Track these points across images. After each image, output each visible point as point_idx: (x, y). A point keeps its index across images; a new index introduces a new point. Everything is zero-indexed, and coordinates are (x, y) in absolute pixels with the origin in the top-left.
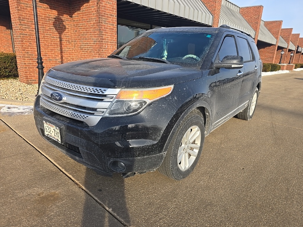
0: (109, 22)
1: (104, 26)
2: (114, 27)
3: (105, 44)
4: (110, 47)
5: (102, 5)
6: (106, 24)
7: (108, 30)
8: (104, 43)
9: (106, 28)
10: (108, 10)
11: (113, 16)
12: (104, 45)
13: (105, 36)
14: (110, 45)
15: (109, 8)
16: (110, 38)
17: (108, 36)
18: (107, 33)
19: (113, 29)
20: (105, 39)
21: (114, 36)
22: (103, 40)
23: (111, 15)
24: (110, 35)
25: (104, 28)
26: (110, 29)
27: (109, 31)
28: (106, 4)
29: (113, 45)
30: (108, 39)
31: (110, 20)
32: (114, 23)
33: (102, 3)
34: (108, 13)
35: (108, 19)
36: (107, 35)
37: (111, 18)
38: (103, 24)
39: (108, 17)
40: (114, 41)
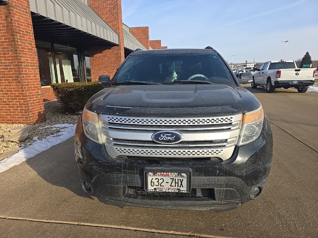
0: (26, 40)
1: (21, 45)
2: (32, 47)
3: (26, 68)
4: (32, 71)
5: (14, 19)
6: (23, 43)
7: (25, 50)
8: (23, 67)
9: (24, 48)
10: (22, 25)
11: (30, 33)
12: (24, 70)
13: (23, 58)
14: (31, 69)
15: (23, 23)
16: (30, 60)
17: (28, 59)
18: (26, 54)
19: (32, 50)
20: (24, 62)
21: (34, 58)
22: (22, 63)
23: (27, 32)
24: (29, 56)
25: (22, 48)
26: (28, 49)
27: (28, 52)
28: (19, 18)
29: (34, 69)
30: (28, 61)
31: (26, 38)
32: (32, 41)
33: (14, 17)
34: (23, 29)
35: (24, 37)
36: (26, 57)
37: (27, 35)
38: (19, 43)
39: (24, 34)
40: (35, 63)
